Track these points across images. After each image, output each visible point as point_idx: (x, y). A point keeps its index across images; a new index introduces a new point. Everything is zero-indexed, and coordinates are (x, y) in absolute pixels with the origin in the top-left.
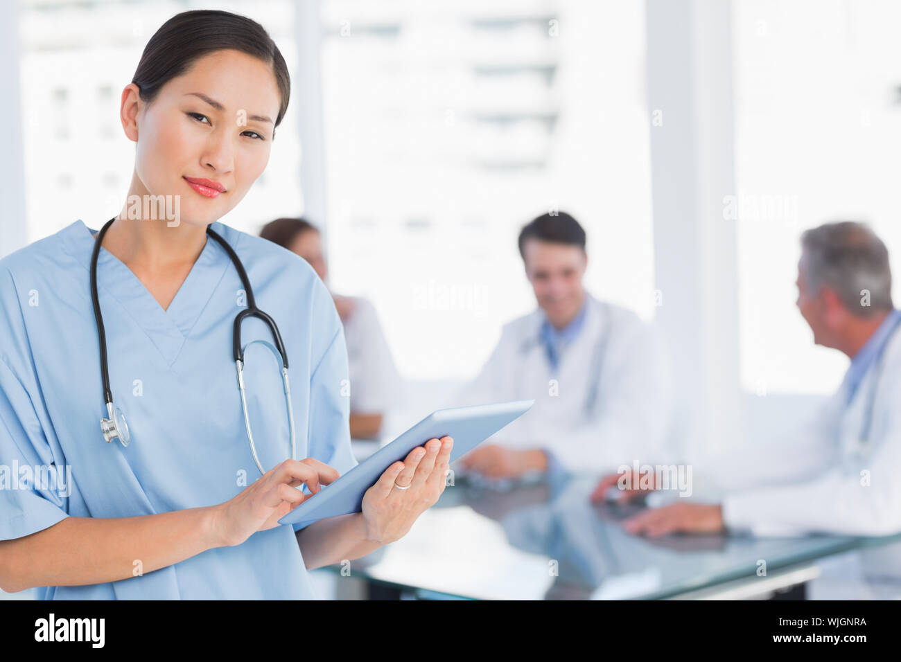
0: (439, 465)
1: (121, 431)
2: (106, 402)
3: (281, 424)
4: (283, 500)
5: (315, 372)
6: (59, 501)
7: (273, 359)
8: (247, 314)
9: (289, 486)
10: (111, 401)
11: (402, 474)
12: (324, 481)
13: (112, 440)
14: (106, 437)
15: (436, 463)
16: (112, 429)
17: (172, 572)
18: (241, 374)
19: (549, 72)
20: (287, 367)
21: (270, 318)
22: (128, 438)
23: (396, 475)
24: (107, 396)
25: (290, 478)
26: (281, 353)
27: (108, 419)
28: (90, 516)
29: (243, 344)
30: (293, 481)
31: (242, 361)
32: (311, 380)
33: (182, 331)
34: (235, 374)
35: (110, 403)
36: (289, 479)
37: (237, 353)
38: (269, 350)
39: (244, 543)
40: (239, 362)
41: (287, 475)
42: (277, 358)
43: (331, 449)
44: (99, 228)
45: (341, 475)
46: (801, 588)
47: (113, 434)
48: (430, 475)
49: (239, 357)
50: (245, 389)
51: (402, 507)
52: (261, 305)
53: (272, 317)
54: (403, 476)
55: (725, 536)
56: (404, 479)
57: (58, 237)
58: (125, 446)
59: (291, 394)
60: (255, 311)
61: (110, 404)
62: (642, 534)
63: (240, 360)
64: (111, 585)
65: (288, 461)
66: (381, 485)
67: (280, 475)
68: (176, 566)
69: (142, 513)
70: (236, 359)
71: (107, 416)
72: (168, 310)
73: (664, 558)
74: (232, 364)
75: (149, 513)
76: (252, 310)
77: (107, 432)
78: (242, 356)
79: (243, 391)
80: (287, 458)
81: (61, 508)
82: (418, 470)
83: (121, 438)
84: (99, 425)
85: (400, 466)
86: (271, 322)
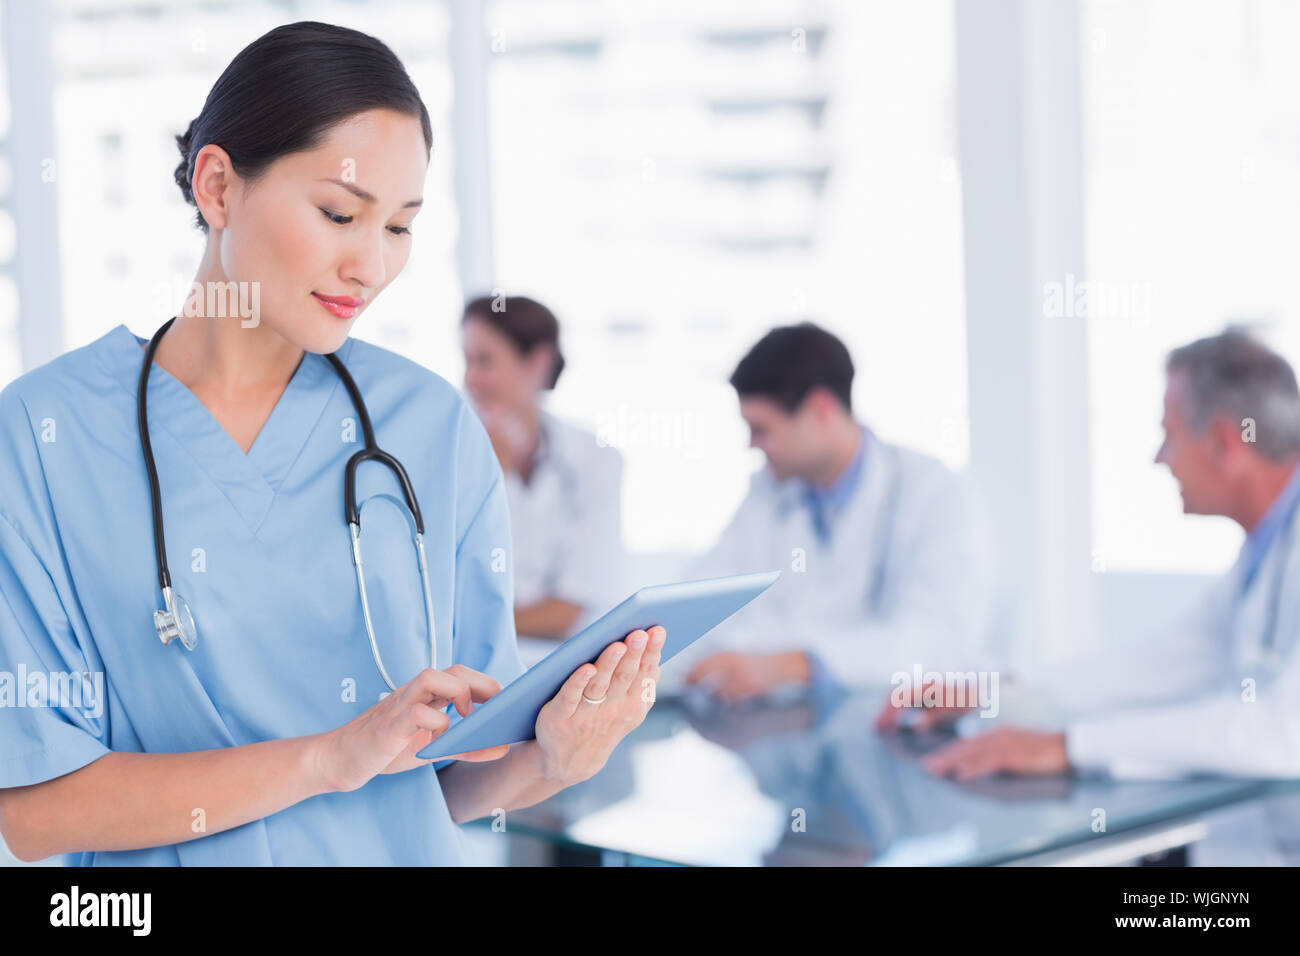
0: (645, 668)
1: (184, 628)
2: (163, 586)
3: (416, 615)
4: (419, 727)
5: (463, 540)
6: (96, 728)
7: (402, 521)
8: (365, 457)
9: (427, 707)
10: (169, 585)
11: (593, 682)
12: (478, 697)
13: (171, 641)
14: (163, 638)
15: (641, 665)
16: (171, 626)
17: (261, 827)
18: (356, 543)
19: (815, 108)
20: (422, 532)
21: (397, 461)
22: (194, 638)
23: (585, 684)
24: (163, 577)
25: (430, 695)
26: (413, 511)
27: (166, 610)
28: (142, 749)
29: (358, 501)
30: (435, 700)
31: (358, 524)
32: (458, 553)
33: (270, 483)
34: (348, 543)
35: (168, 588)
36: (429, 698)
37: (350, 512)
38: (396, 507)
39: (363, 787)
40: (353, 525)
41: (426, 692)
42: (409, 519)
43: (488, 650)
44: (149, 336)
45: (503, 688)
46: (1180, 853)
47: (172, 633)
48: (633, 683)
49: (354, 519)
50: (363, 565)
51: (593, 730)
52: (383, 442)
53: (399, 460)
54: (594, 686)
55: (1071, 779)
56: (596, 689)
57: (93, 349)
58: (190, 649)
59: (429, 571)
60: (375, 452)
61: (167, 591)
62: (950, 776)
63: (355, 523)
64: (174, 848)
65: (426, 670)
66: (563, 698)
67: (416, 691)
68: (267, 820)
69: (218, 744)
70: (349, 521)
71: (163, 607)
72: (250, 454)
73: (983, 810)
74: (343, 530)
75: (227, 744)
76: (371, 451)
77: (164, 629)
78: (358, 517)
79: (360, 568)
80: (424, 668)
81: (98, 739)
82: (616, 675)
83: (183, 638)
84: (152, 620)
85: (590, 670)
86: (400, 469)
